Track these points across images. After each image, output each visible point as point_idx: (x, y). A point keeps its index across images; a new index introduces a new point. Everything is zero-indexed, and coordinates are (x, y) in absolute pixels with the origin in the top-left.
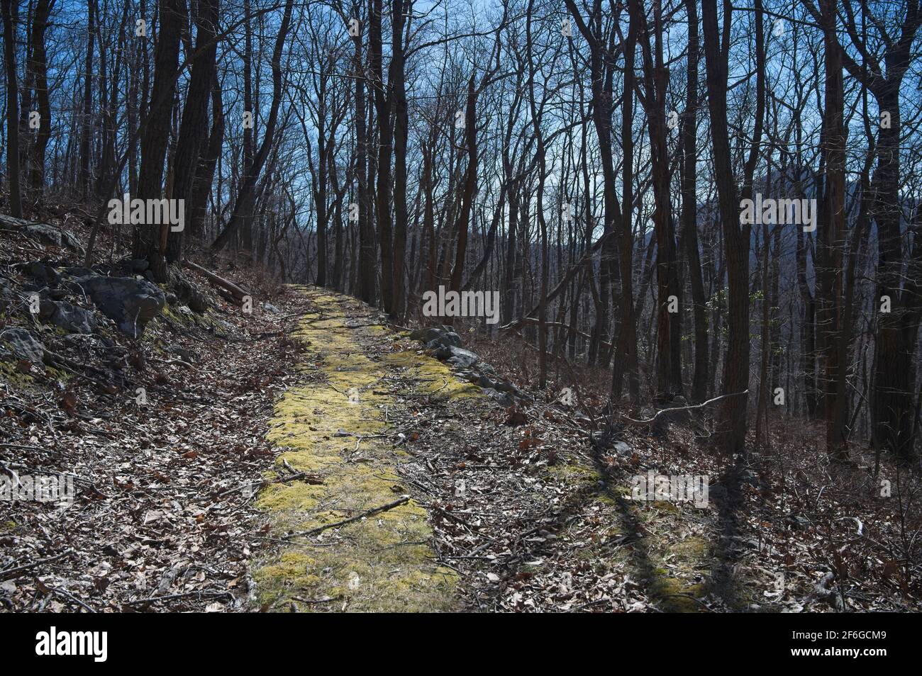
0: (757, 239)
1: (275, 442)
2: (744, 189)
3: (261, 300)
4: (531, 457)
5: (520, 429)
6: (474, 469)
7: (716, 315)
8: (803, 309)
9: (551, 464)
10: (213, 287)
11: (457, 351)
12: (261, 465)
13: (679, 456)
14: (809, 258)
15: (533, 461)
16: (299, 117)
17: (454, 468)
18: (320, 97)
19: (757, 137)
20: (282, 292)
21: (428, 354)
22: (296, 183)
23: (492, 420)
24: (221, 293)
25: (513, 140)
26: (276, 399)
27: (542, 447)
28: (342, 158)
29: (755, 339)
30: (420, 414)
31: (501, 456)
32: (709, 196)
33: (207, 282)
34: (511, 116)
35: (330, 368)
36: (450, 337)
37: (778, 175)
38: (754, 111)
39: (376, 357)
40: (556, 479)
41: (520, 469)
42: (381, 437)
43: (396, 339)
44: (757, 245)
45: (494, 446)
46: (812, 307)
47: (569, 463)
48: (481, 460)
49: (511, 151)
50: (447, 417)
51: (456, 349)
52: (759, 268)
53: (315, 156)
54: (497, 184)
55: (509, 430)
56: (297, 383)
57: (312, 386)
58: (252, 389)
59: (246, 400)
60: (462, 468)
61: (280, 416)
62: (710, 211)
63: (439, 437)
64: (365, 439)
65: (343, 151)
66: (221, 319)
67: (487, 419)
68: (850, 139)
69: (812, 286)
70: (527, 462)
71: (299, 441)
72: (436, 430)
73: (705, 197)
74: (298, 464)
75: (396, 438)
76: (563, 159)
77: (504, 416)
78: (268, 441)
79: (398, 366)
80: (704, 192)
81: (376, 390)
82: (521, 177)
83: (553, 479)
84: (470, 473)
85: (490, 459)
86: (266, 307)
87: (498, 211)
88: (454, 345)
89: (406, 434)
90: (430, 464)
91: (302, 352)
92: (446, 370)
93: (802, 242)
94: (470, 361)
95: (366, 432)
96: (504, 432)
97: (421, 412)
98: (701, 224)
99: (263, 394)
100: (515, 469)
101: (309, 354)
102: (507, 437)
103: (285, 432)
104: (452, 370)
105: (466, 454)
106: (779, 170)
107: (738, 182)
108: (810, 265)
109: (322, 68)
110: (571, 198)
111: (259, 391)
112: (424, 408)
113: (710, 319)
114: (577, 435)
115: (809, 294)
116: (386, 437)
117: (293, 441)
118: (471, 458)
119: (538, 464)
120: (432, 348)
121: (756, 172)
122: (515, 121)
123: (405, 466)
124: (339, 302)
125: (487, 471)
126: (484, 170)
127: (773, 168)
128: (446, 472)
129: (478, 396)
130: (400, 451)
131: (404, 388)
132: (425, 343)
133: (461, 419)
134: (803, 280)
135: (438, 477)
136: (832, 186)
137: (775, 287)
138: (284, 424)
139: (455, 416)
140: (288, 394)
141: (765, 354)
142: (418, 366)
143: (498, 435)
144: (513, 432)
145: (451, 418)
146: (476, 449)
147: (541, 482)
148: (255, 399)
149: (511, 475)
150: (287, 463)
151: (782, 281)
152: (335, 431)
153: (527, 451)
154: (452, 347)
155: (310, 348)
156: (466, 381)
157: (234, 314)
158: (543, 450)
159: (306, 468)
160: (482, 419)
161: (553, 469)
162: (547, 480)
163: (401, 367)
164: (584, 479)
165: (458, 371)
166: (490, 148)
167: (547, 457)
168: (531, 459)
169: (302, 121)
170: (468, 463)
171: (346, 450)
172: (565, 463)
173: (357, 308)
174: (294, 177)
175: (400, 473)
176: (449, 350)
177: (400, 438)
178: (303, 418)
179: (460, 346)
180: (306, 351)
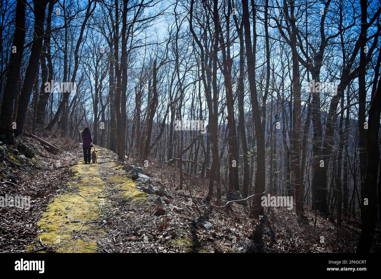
0: (268, 127)
1: (40, 227)
2: (262, 107)
3: (65, 151)
4: (163, 234)
5: (161, 217)
6: (135, 241)
7: (252, 157)
8: (285, 153)
9: (172, 238)
10: (42, 146)
11: (141, 175)
12: (28, 241)
13: (236, 222)
14: (287, 133)
15: (165, 236)
16: (88, 76)
17: (126, 241)
18: (96, 68)
19: (267, 86)
20: (77, 147)
21: (128, 177)
22: (87, 102)
23: (149, 212)
24: (46, 148)
25: (173, 87)
26: (50, 201)
27: (169, 229)
28: (105, 93)
29: (268, 167)
30: (117, 208)
31: (149, 233)
32: (250, 109)
33: (39, 143)
34: (173, 77)
35: (81, 184)
36: (138, 169)
37: (276, 102)
38: (266, 77)
39: (104, 179)
40: (174, 247)
41: (158, 241)
42: (94, 222)
43: (117, 169)
44: (268, 128)
45: (147, 227)
46: (289, 153)
47: (182, 237)
48: (140, 236)
49: (172, 91)
50: (129, 210)
51: (141, 174)
52: (268, 138)
53: (94, 92)
54: (166, 104)
55: (156, 217)
56: (63, 192)
57: (70, 194)
58: (40, 196)
59: (35, 202)
60: (130, 240)
61: (49, 211)
62: (250, 115)
63: (123, 222)
64: (86, 224)
65: (105, 90)
66: (42, 160)
67: (147, 212)
68: (302, 88)
69: (288, 144)
70: (161, 237)
71: (52, 226)
72: (122, 218)
73: (248, 110)
74: (47, 240)
75: (102, 223)
76: (192, 94)
77: (154, 211)
78: (37, 226)
79: (113, 183)
80: (247, 108)
81: (99, 196)
82: (176, 101)
83: (173, 247)
84: (133, 243)
85: (144, 235)
86: (67, 153)
87: (166, 115)
88: (140, 172)
89: (107, 221)
90: (114, 238)
91: (72, 176)
92: (133, 185)
93: (285, 128)
94: (146, 180)
95: (88, 220)
96: (153, 219)
97: (118, 207)
98: (246, 120)
99: (44, 199)
100: (155, 241)
101: (75, 177)
102: (154, 222)
103: (47, 221)
104: (137, 185)
105: (133, 232)
106: (276, 100)
107: (260, 104)
108: (288, 137)
109: (97, 57)
110: (195, 109)
111: (43, 197)
112: (119, 205)
113: (249, 159)
114: (187, 221)
115: (288, 148)
116: (97, 222)
117: (49, 226)
118: (135, 234)
119: (167, 238)
120: (130, 174)
121: (267, 101)
122: (174, 79)
123: (102, 240)
124: (101, 151)
125: (142, 242)
126: (162, 99)
127: (273, 99)
128: (121, 243)
129: (145, 199)
130: (101, 231)
131: (113, 194)
132: (128, 172)
133: (135, 211)
134: (285, 143)
135: (117, 246)
136: (296, 106)
137: (275, 145)
138: (48, 216)
139: (133, 210)
140: (57, 199)
141: (271, 173)
142: (122, 183)
143: (150, 221)
144: (157, 219)
145: (130, 211)
146: (138, 229)
147: (167, 249)
148: (40, 201)
149: (153, 244)
150: (41, 240)
151: (277, 143)
152: (73, 219)
153: (162, 231)
154: (139, 173)
155: (76, 174)
156: (142, 191)
157: (50, 158)
158: (169, 230)
159: (51, 243)
160: (145, 211)
161: (173, 241)
162: (170, 247)
163: (114, 183)
164: (188, 247)
165: (139, 186)
166: (164, 90)
167: (171, 234)
168: (163, 235)
169: (89, 78)
170: (133, 238)
171: (74, 231)
172: (180, 238)
173: (107, 154)
174: (86, 100)
175: (98, 244)
176: (137, 175)
177: (103, 223)
178: (59, 212)
179: (142, 173)
180: (74, 175)
